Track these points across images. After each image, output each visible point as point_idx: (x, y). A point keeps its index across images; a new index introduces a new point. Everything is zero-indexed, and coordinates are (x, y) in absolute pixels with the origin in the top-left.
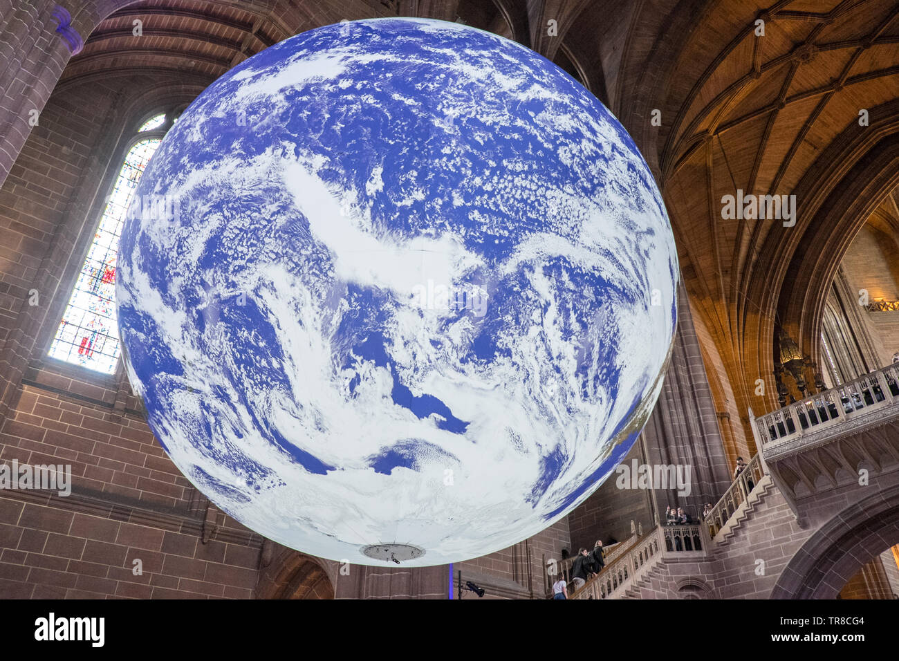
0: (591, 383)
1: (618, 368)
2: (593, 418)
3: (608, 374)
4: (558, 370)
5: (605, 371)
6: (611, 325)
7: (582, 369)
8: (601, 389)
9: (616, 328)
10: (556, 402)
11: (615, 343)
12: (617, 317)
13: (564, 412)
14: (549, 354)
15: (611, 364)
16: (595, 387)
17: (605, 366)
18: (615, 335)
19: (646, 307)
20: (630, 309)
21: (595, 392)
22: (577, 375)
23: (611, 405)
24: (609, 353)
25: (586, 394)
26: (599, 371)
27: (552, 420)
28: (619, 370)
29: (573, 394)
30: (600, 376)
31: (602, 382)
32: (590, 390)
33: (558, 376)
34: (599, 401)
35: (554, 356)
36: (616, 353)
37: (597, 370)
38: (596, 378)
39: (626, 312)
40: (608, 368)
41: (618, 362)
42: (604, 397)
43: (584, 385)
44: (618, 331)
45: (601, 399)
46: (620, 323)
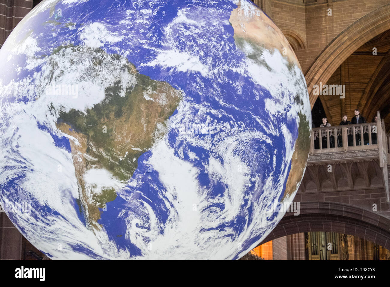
0: (44, 219)
1: (44, 205)
2: (62, 228)
3: (44, 211)
4: (32, 224)
5: (42, 211)
6: (26, 194)
7: (36, 217)
8: (48, 217)
9: (28, 193)
10: (45, 234)
11: (33, 198)
12: (25, 189)
13: (52, 235)
14: (26, 221)
15: (41, 206)
16: (47, 219)
17: (40, 210)
18: (30, 196)
19: (32, 170)
20: (26, 180)
21: (49, 220)
22: (38, 221)
23: (61, 218)
24: (36, 205)
25: (48, 224)
26: (40, 213)
27: (53, 239)
28: (46, 205)
29: (45, 227)
30: (43, 214)
31: (46, 215)
32: (46, 221)
33: (35, 226)
34: (55, 221)
35: (27, 220)
36: (38, 201)
37: (39, 213)
38: (42, 216)
39: (26, 183)
40: (41, 209)
41: (42, 203)
42: (54, 218)
43: (43, 222)
44: (30, 193)
45: (54, 220)
46: (28, 190)
